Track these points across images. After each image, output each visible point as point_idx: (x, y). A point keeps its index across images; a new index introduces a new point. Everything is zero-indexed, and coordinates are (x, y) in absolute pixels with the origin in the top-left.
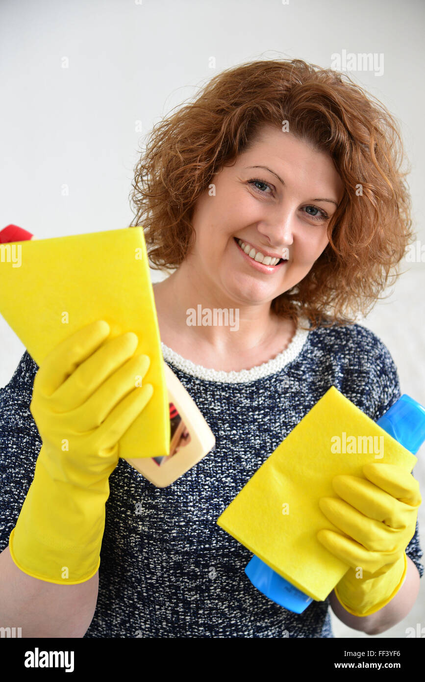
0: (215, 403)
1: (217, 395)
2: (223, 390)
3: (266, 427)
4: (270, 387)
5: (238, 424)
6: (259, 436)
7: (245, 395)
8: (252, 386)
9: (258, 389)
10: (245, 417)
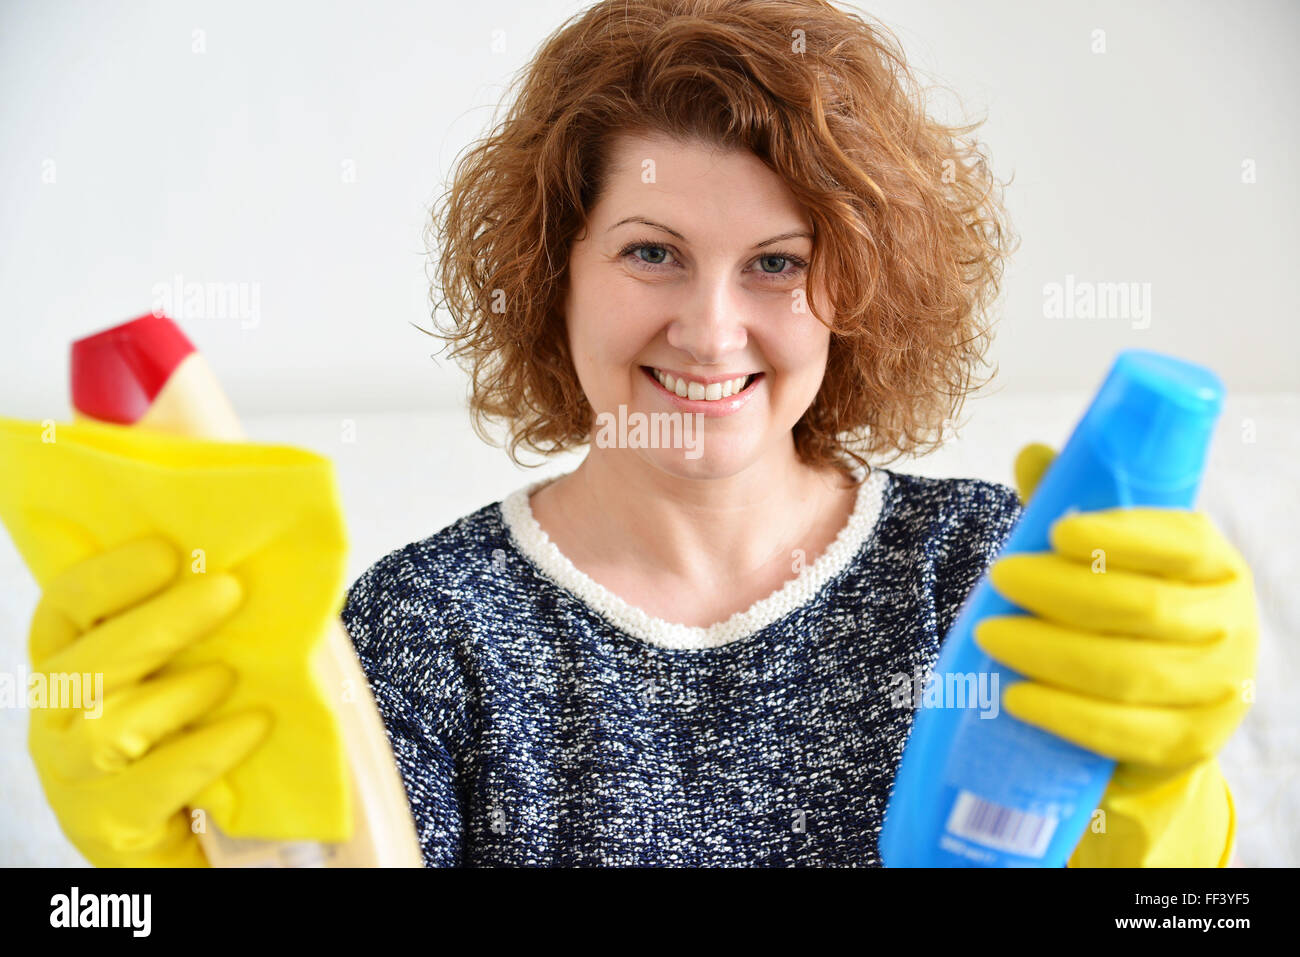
0: (685, 693)
1: (691, 676)
2: (703, 663)
3: (791, 722)
4: (795, 637)
5: (734, 725)
6: (778, 744)
7: (746, 663)
8: (758, 641)
9: (771, 645)
10: (747, 707)
